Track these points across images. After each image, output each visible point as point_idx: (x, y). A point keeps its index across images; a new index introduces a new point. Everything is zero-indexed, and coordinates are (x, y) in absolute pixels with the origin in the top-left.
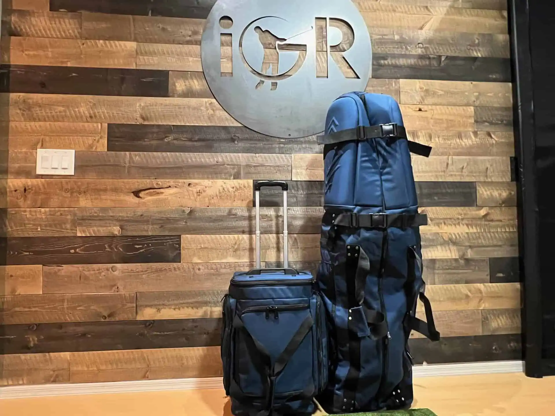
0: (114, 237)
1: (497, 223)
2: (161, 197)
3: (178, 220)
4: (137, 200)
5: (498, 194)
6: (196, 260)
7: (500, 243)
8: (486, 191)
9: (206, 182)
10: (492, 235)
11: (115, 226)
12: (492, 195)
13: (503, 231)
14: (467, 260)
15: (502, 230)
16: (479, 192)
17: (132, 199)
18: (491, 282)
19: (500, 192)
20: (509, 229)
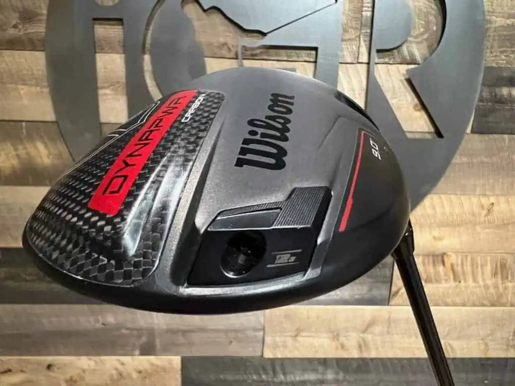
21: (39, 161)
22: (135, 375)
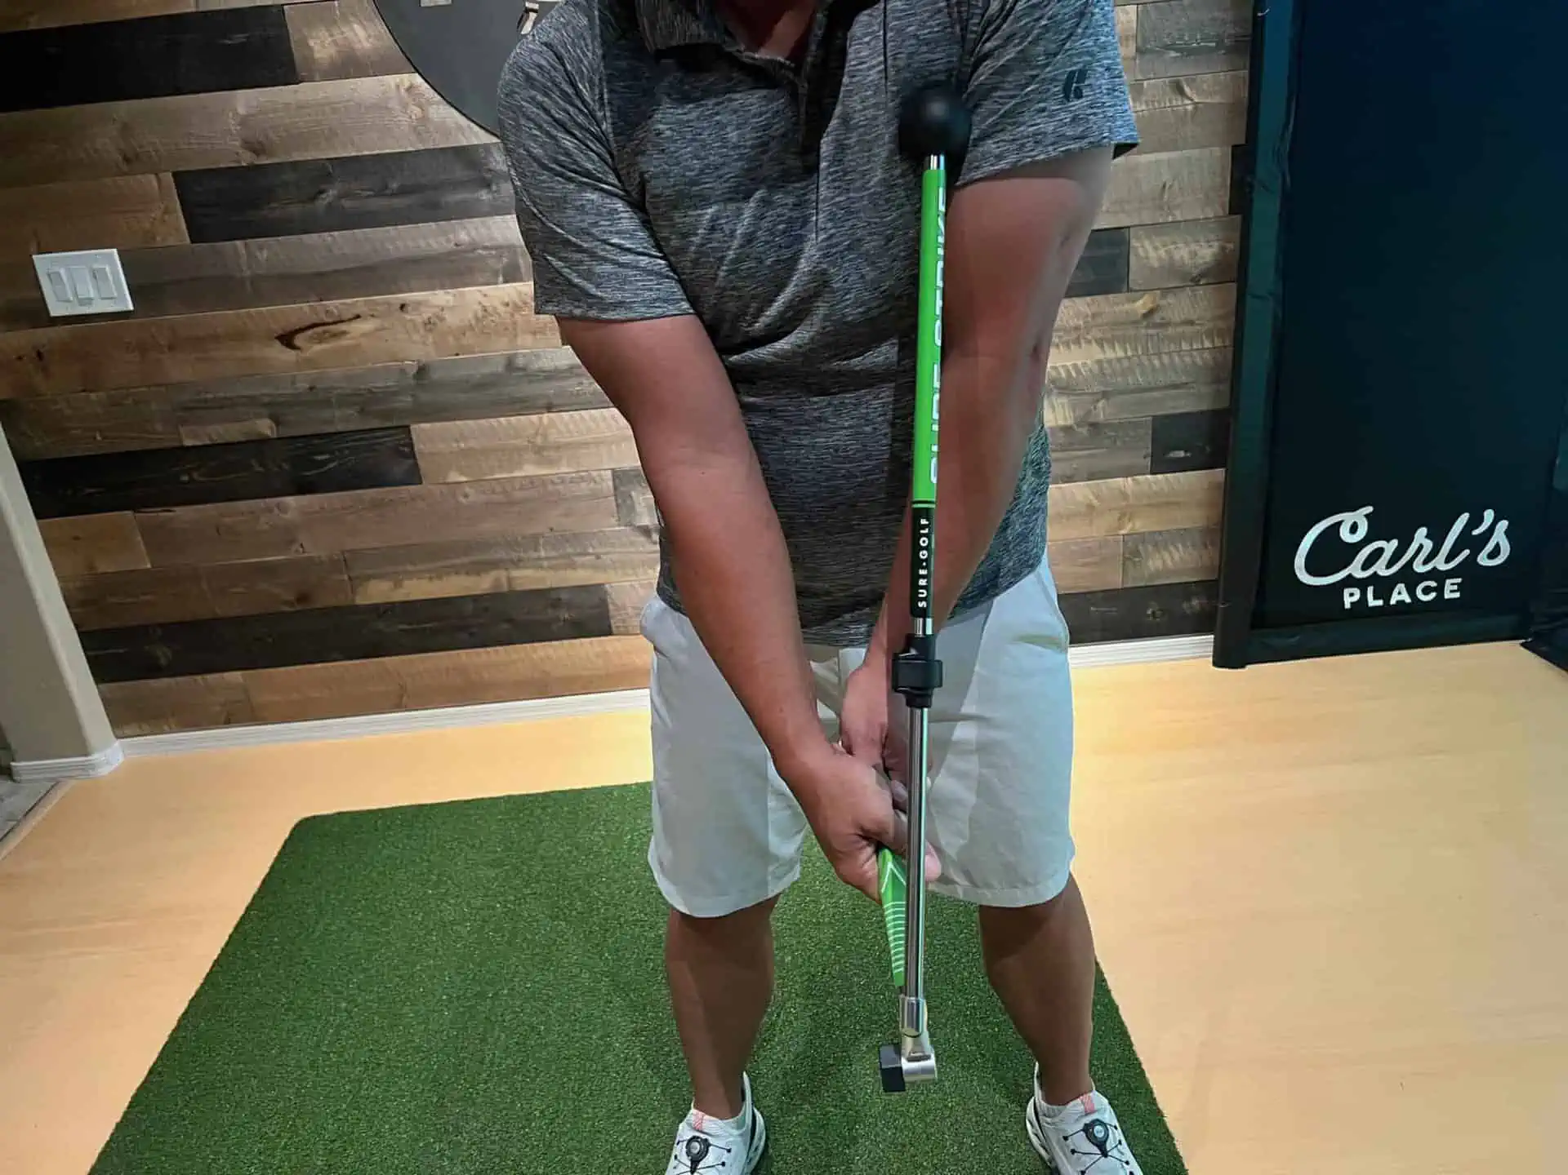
0: (264, 441)
1: (1180, 329)
2: (344, 342)
3: (395, 394)
4: (289, 355)
5: (1190, 252)
6: (454, 477)
7: (1184, 379)
8: (1156, 248)
9: (441, 297)
10: (1166, 359)
11: (259, 416)
12: (1171, 258)
13: (1195, 347)
14: (1094, 426)
15: (1191, 345)
16: (1137, 255)
17: (280, 354)
18: (1153, 473)
19: (1194, 247)
20: (1213, 342)
21: (358, 46)
22: (501, 309)
